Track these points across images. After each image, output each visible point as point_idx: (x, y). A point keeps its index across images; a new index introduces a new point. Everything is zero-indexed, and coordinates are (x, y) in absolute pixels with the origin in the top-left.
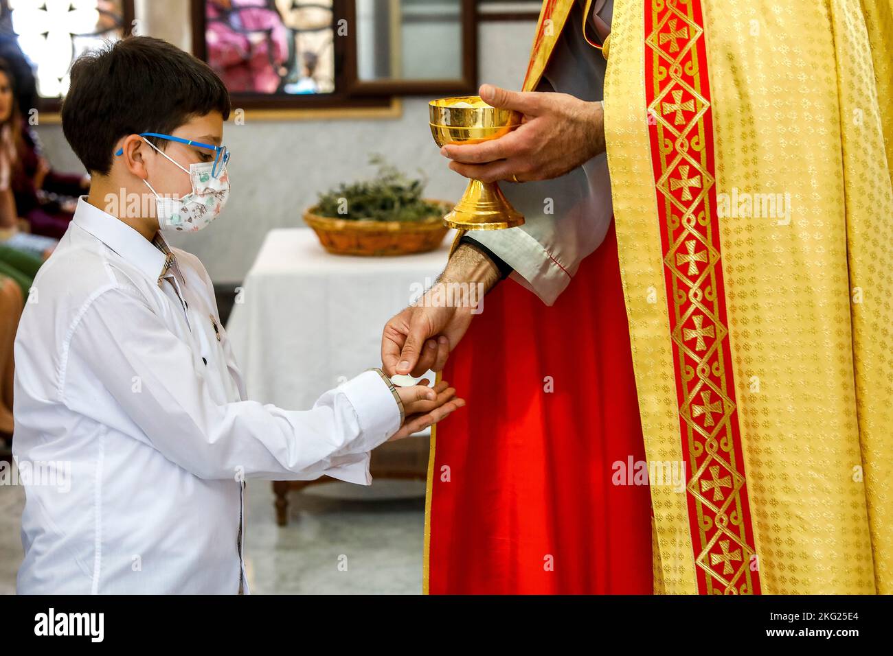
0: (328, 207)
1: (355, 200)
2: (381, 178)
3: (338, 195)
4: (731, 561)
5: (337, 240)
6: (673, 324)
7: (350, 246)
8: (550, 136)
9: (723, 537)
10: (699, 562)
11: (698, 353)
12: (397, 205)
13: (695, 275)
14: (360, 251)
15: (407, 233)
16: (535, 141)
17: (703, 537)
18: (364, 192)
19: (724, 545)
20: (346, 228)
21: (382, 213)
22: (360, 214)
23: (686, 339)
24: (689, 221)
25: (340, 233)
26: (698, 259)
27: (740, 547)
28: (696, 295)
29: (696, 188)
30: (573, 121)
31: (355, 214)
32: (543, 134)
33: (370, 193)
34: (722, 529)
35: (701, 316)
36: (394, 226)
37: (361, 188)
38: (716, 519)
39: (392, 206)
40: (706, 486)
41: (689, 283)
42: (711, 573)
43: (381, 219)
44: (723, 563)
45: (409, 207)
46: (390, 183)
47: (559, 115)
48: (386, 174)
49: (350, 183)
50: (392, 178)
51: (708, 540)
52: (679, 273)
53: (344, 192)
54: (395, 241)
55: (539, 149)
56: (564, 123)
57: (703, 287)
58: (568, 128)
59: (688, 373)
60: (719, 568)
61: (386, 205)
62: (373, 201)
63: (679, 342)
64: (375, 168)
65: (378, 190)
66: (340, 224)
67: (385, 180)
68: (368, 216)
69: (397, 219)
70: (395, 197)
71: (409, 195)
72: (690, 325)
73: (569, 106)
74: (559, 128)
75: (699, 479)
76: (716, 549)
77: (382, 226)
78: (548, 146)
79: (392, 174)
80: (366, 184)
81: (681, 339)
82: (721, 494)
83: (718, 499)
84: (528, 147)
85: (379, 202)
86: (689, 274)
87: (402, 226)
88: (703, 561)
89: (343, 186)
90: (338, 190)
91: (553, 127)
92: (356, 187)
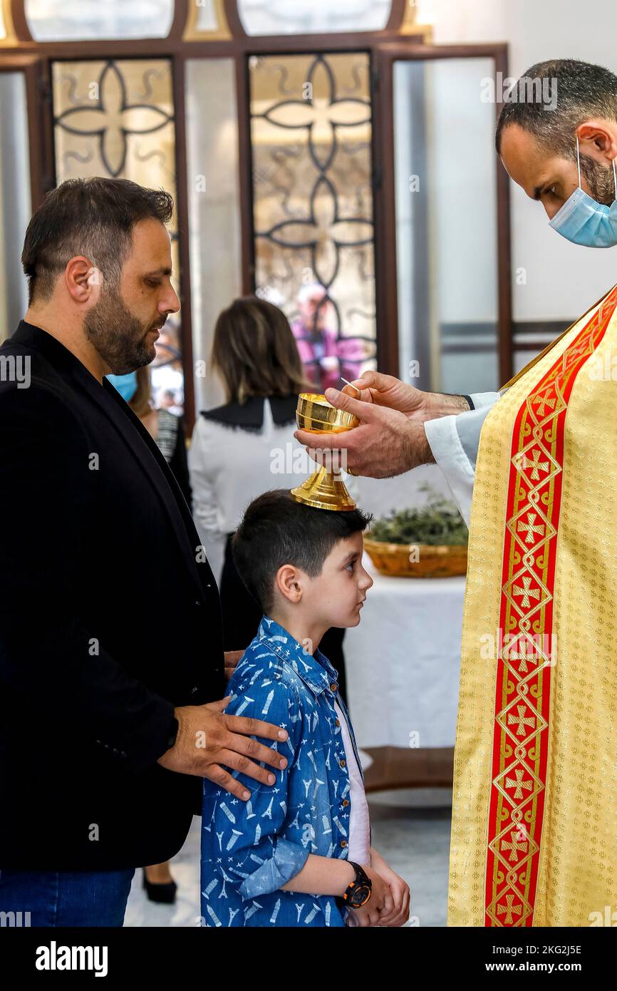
0: (380, 532)
1: (407, 525)
2: (429, 505)
3: (389, 520)
4: (522, 788)
5: (388, 562)
6: (505, 579)
7: (402, 569)
8: (373, 441)
9: (520, 767)
10: (495, 782)
11: (523, 609)
12: (446, 530)
13: (531, 543)
14: (412, 573)
15: (455, 556)
16: (362, 442)
17: (502, 763)
18: (414, 518)
19: (519, 774)
20: (397, 552)
21: (432, 538)
22: (410, 539)
23: (514, 594)
24: (533, 497)
25: (392, 556)
26: (536, 531)
27: (533, 780)
28: (528, 560)
29: (544, 472)
30: (394, 433)
31: (406, 539)
32: (368, 438)
33: (420, 520)
34: (520, 760)
35: (530, 579)
36: (443, 550)
37: (411, 514)
38: (516, 750)
39: (441, 531)
40: (512, 720)
41: (525, 548)
42: (503, 793)
43: (430, 544)
44: (515, 788)
45: (456, 532)
46: (439, 509)
47: (385, 427)
48: (434, 501)
49: (400, 509)
50: (440, 505)
51: (506, 766)
52: (518, 537)
53: (395, 518)
54: (443, 563)
55: (363, 449)
56: (387, 433)
57: (536, 555)
58: (390, 437)
59: (511, 622)
60: (511, 791)
61: (434, 530)
62: (422, 526)
63: (508, 595)
64: (424, 495)
65: (427, 516)
66: (393, 548)
67: (433, 506)
68: (418, 540)
69: (446, 543)
70: (443, 523)
71: (457, 521)
72: (519, 583)
73: (395, 421)
74: (382, 436)
75: (507, 713)
76: (512, 775)
77: (431, 549)
78: (371, 449)
79: (440, 500)
80: (415, 510)
81: (510, 593)
82: (523, 730)
83: (520, 734)
84: (354, 446)
85: (429, 528)
86: (526, 541)
87: (450, 550)
88: (498, 782)
89: (393, 512)
90: (389, 516)
91: (378, 434)
92: (406, 513)
